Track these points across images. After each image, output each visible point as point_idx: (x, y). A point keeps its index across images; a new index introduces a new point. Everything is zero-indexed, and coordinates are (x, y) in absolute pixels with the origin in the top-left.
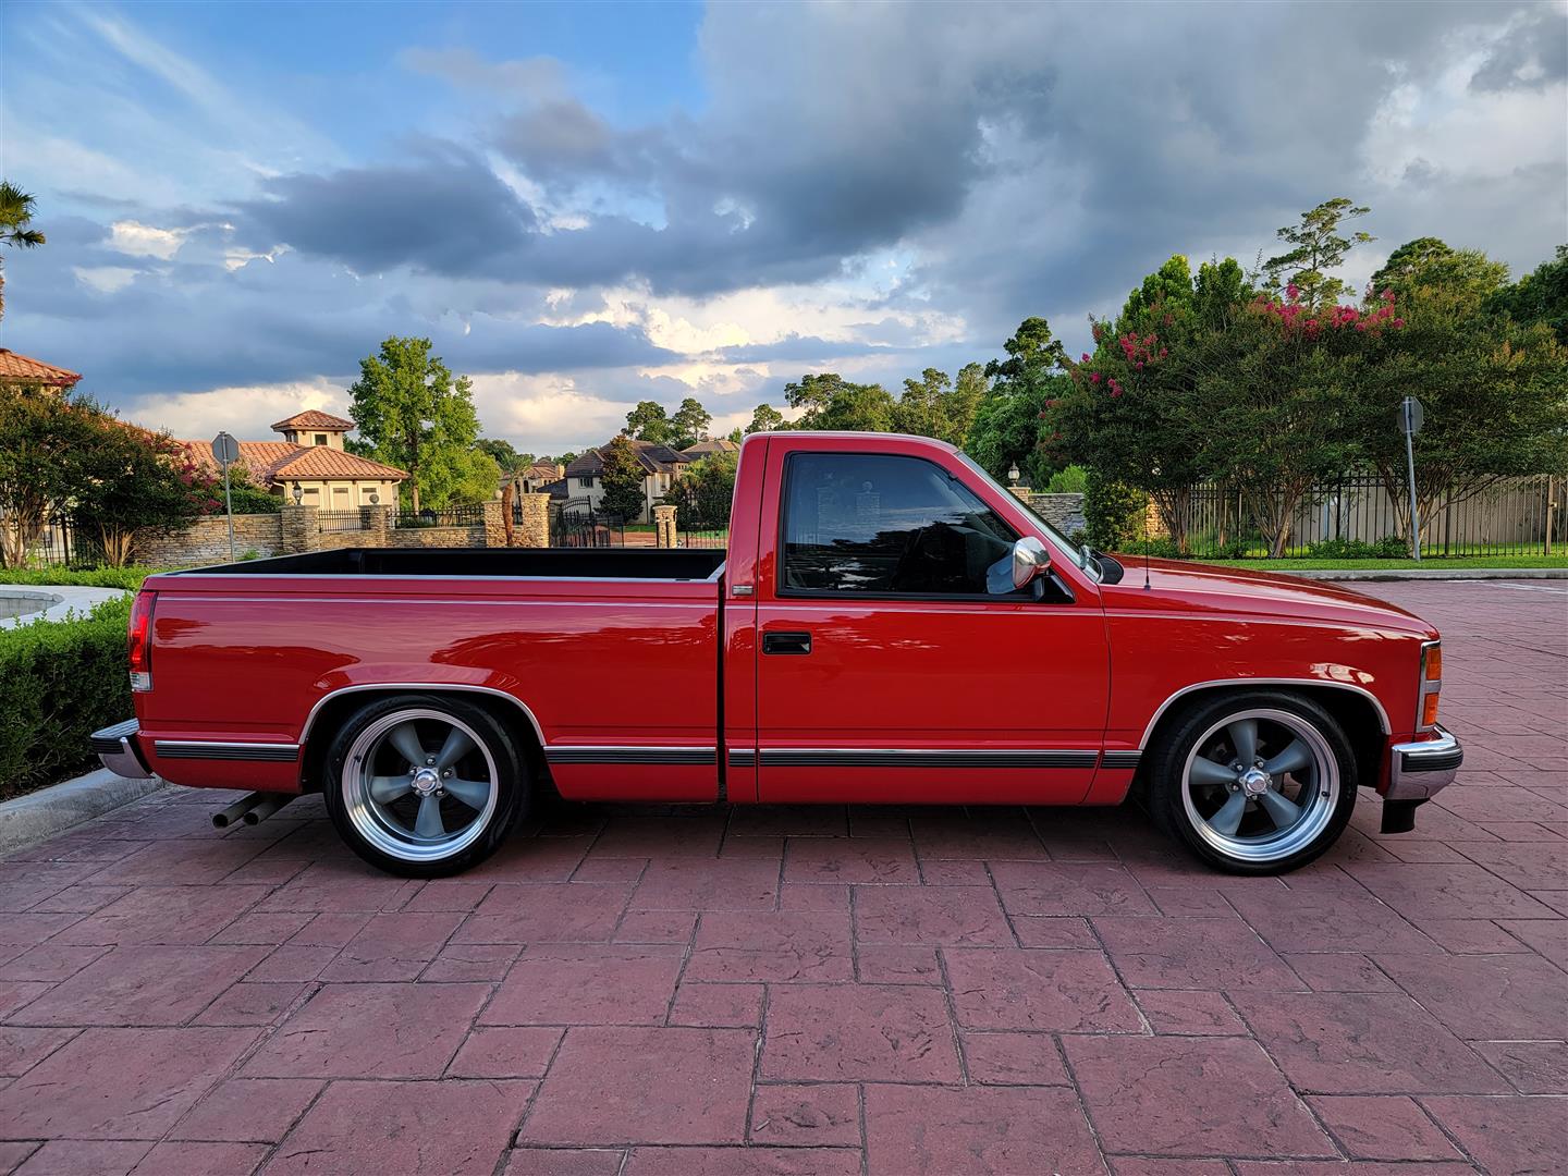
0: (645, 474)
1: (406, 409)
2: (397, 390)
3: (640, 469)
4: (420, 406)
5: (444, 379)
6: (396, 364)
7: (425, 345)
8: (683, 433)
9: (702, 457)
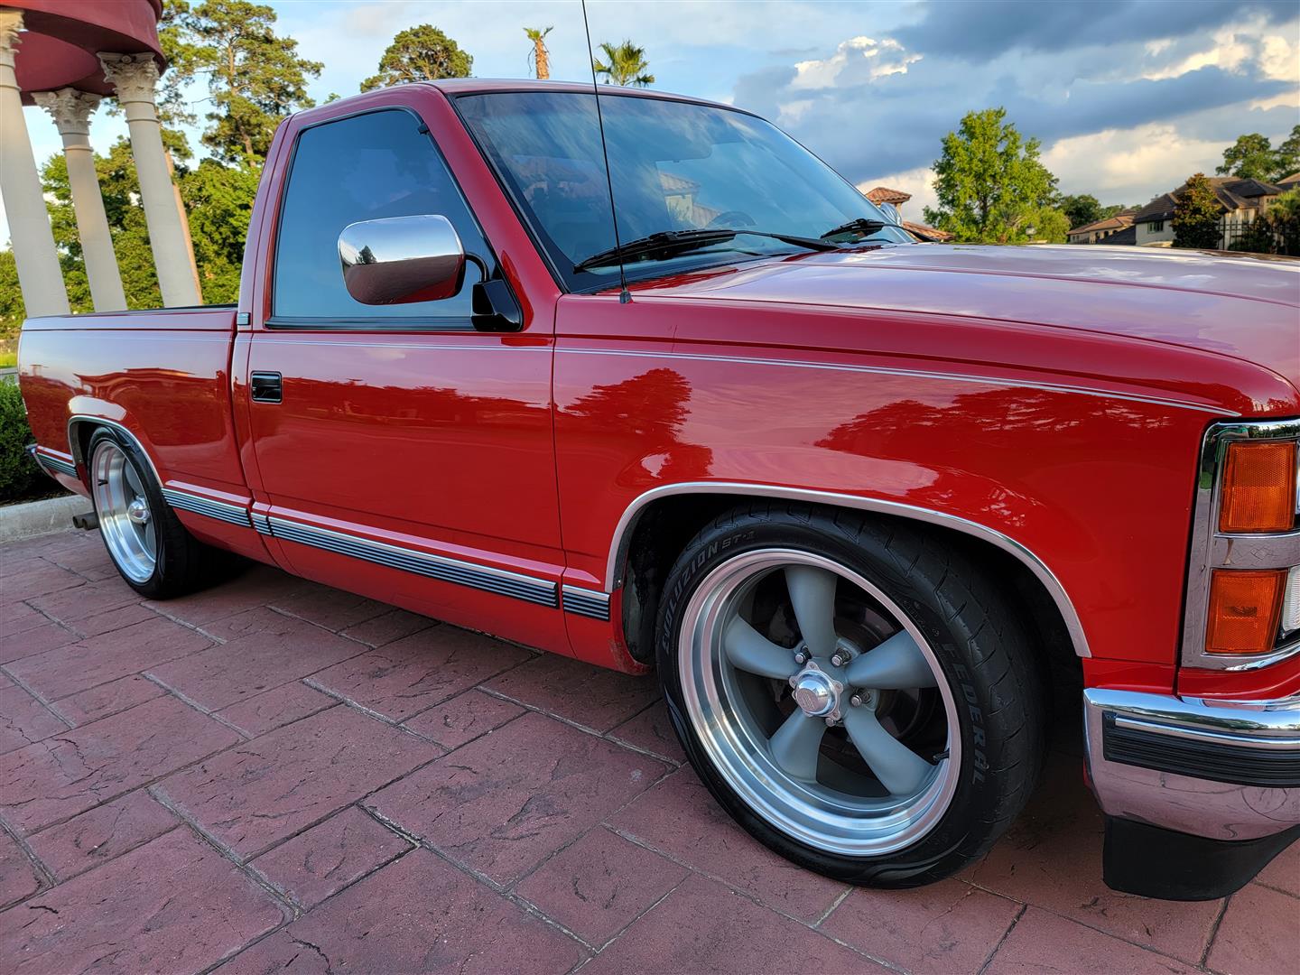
0: (1224, 211)
1: (979, 177)
2: (971, 159)
3: (1218, 207)
4: (991, 172)
5: (1014, 143)
6: (972, 136)
7: (999, 114)
8: (1290, 163)
9: (1295, 187)
